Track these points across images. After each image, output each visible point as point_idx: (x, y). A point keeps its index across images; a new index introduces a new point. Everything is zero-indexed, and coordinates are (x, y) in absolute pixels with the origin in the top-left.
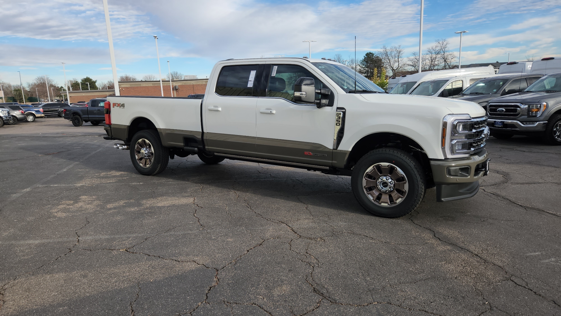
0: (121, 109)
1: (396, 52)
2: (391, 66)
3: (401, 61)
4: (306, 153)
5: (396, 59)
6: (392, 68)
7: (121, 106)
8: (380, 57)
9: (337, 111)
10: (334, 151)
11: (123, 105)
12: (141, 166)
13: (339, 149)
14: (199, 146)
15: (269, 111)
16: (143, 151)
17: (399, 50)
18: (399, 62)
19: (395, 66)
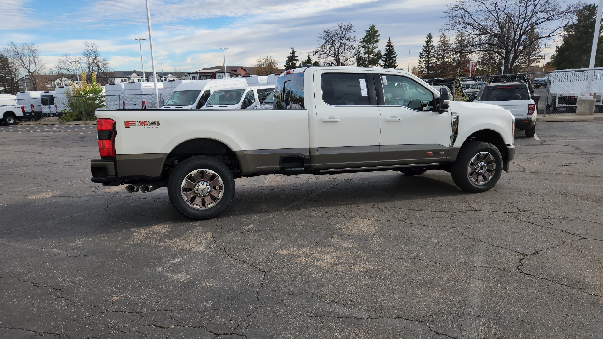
0: (151, 129)
1: (29, 51)
2: (26, 68)
3: (38, 63)
4: (428, 153)
5: (32, 59)
6: (29, 70)
7: (149, 125)
8: (6, 55)
9: (452, 116)
10: (450, 148)
11: (156, 124)
12: (195, 209)
13: (454, 146)
14: (305, 165)
15: (397, 119)
16: (203, 186)
17: (33, 49)
18: (35, 63)
19: (32, 68)
